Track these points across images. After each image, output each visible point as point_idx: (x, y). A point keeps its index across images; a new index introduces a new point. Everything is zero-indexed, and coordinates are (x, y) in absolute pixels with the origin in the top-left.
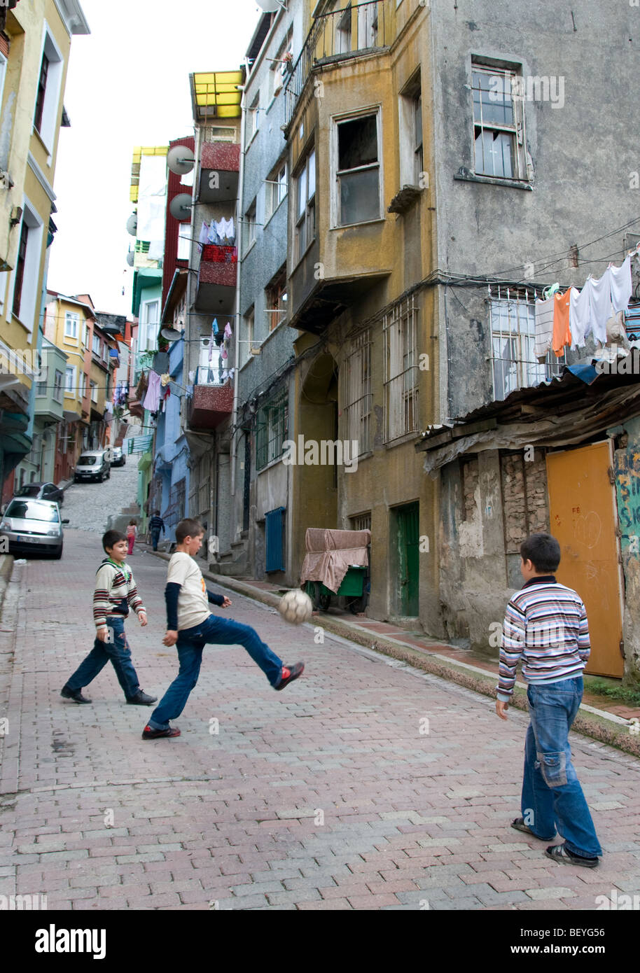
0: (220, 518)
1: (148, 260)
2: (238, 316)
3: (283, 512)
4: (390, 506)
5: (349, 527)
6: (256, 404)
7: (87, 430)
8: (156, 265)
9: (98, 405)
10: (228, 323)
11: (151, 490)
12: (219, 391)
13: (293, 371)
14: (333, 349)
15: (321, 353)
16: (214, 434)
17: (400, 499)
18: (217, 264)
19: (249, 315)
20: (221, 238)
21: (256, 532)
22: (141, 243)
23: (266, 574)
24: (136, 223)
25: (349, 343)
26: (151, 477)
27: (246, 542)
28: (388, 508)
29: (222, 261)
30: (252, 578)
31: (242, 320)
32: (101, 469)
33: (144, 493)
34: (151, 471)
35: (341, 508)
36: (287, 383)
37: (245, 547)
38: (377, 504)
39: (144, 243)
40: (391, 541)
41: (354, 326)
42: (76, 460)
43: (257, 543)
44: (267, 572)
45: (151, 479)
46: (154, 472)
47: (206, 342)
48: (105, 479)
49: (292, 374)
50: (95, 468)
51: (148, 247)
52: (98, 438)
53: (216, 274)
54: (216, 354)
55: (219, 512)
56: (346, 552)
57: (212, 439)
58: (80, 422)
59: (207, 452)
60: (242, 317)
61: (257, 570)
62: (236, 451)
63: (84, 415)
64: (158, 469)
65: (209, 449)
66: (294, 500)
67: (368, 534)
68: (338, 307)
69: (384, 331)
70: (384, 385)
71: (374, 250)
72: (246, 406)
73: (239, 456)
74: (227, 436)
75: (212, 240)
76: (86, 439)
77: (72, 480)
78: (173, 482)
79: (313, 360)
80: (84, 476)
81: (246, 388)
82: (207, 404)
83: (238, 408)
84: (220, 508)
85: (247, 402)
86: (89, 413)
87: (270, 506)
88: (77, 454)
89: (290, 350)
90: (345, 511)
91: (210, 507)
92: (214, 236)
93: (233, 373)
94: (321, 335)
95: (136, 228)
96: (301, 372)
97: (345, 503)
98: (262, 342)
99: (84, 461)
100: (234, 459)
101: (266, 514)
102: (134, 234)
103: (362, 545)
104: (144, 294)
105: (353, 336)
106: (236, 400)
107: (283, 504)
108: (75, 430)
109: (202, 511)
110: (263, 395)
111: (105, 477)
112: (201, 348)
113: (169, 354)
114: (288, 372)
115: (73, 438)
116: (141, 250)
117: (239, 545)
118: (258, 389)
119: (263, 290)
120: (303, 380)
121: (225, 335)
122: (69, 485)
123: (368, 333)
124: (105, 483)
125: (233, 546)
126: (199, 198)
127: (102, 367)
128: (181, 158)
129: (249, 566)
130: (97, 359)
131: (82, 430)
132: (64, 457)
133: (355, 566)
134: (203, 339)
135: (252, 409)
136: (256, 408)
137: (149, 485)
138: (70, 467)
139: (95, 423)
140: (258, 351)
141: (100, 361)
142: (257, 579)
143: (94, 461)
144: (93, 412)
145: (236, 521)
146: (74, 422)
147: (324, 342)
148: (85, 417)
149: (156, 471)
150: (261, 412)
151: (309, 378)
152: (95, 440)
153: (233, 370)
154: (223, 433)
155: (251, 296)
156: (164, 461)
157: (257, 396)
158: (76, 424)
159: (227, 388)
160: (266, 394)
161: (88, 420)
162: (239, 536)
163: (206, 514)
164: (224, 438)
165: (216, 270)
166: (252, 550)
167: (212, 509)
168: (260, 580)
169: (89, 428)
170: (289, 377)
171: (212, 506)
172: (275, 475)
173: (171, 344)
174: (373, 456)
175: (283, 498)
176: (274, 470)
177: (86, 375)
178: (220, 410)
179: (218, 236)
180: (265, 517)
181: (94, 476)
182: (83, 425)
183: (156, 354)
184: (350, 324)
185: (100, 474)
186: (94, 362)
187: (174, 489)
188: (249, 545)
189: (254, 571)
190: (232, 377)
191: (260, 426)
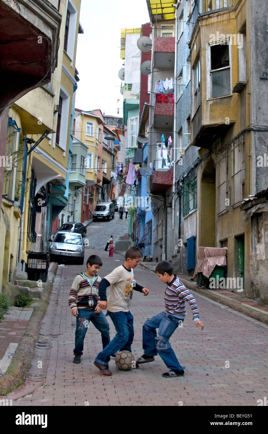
0: (168, 242)
1: (131, 95)
2: (175, 133)
3: (194, 239)
4: (235, 236)
5: (220, 246)
6: (183, 181)
7: (100, 189)
8: (135, 97)
9: (107, 175)
10: (170, 137)
11: (135, 226)
12: (166, 173)
13: (199, 165)
14: (213, 156)
15: (209, 158)
16: (164, 196)
17: (238, 233)
18: (163, 104)
19: (180, 132)
20: (166, 89)
21: (184, 249)
22: (127, 85)
23: (187, 271)
24: (124, 73)
25: (219, 154)
26: (135, 218)
27: (179, 255)
28: (234, 237)
29: (167, 102)
30: (182, 274)
31: (177, 135)
32: (108, 213)
33: (131, 228)
34: (135, 215)
35: (217, 236)
36: (196, 171)
37: (178, 257)
38: (230, 235)
39: (129, 84)
40: (235, 253)
41: (221, 146)
42: (94, 208)
43: (184, 255)
44: (187, 270)
45: (135, 220)
46: (136, 216)
47: (160, 146)
48: (111, 219)
49: (198, 167)
50: (105, 213)
51: (131, 87)
52: (108, 194)
53: (163, 110)
54: (165, 152)
55: (167, 239)
56: (215, 258)
57: (164, 199)
58: (96, 185)
59: (161, 205)
60: (177, 134)
61: (184, 269)
62: (175, 206)
63: (99, 181)
64: (138, 215)
65: (162, 204)
66: (199, 233)
67: (226, 249)
68: (214, 136)
69: (232, 151)
70: (232, 177)
71: (227, 110)
72: (178, 182)
73: (176, 209)
74: (170, 198)
75: (161, 91)
76: (100, 195)
77: (92, 220)
78: (146, 222)
79: (206, 161)
80: (99, 218)
81: (179, 172)
82: (159, 180)
83: (175, 183)
84: (168, 237)
85: (179, 180)
86: (102, 180)
87: (189, 236)
88: (95, 204)
89: (197, 155)
90: (218, 239)
91: (163, 236)
92: (162, 89)
93: (173, 164)
94: (209, 148)
95: (124, 76)
96: (201, 166)
97: (218, 234)
98: (186, 148)
99: (99, 208)
100: (173, 210)
101: (187, 240)
102: (123, 79)
103: (223, 255)
104: (129, 114)
105: (221, 151)
106: (174, 179)
107: (195, 235)
108: (94, 190)
109: (159, 238)
110: (186, 177)
111: (111, 218)
112: (157, 149)
113: (143, 149)
114: (196, 166)
115: (92, 195)
116: (127, 89)
117: (176, 256)
118: (184, 174)
119: (186, 121)
120: (202, 171)
121: (168, 143)
122: (90, 223)
123: (226, 151)
124: (111, 222)
125: (173, 257)
126: (154, 66)
127: (109, 152)
128: (145, 43)
129: (180, 267)
130: (106, 147)
131: (98, 189)
132: (87, 206)
133: (219, 265)
134: (158, 144)
135: (181, 184)
136: (183, 183)
137: (134, 223)
138: (91, 212)
139: (105, 185)
140: (183, 153)
141: (108, 148)
142: (184, 274)
143: (104, 208)
144: (104, 179)
145: (175, 244)
146: (93, 185)
147: (211, 152)
148: (99, 182)
149: (137, 216)
150: (185, 186)
151: (205, 170)
152: (106, 196)
153: (173, 162)
154: (168, 196)
155: (181, 122)
156: (141, 210)
157: (183, 177)
158: (94, 187)
159: (170, 172)
160: (187, 177)
161: (101, 184)
162: (177, 251)
163: (161, 239)
164: (169, 199)
165: (164, 107)
166: (181, 259)
167: (164, 237)
168: (185, 274)
169: (102, 188)
170: (197, 169)
171: (164, 235)
172: (191, 219)
173: (143, 145)
174: (228, 211)
175: (195, 231)
176: (191, 217)
177: (99, 157)
178: (167, 183)
179: (164, 88)
180: (187, 241)
181: (104, 217)
182: (98, 187)
183: (136, 149)
184: (220, 145)
185: (108, 216)
186: (104, 149)
187: (146, 226)
188: (180, 256)
189: (182, 270)
190: (172, 166)
191: (185, 193)
